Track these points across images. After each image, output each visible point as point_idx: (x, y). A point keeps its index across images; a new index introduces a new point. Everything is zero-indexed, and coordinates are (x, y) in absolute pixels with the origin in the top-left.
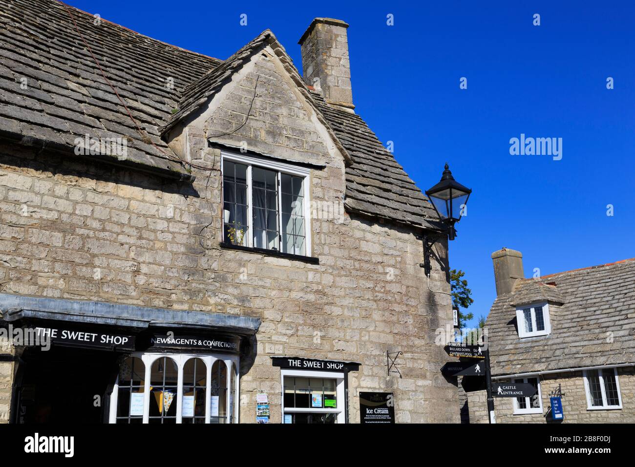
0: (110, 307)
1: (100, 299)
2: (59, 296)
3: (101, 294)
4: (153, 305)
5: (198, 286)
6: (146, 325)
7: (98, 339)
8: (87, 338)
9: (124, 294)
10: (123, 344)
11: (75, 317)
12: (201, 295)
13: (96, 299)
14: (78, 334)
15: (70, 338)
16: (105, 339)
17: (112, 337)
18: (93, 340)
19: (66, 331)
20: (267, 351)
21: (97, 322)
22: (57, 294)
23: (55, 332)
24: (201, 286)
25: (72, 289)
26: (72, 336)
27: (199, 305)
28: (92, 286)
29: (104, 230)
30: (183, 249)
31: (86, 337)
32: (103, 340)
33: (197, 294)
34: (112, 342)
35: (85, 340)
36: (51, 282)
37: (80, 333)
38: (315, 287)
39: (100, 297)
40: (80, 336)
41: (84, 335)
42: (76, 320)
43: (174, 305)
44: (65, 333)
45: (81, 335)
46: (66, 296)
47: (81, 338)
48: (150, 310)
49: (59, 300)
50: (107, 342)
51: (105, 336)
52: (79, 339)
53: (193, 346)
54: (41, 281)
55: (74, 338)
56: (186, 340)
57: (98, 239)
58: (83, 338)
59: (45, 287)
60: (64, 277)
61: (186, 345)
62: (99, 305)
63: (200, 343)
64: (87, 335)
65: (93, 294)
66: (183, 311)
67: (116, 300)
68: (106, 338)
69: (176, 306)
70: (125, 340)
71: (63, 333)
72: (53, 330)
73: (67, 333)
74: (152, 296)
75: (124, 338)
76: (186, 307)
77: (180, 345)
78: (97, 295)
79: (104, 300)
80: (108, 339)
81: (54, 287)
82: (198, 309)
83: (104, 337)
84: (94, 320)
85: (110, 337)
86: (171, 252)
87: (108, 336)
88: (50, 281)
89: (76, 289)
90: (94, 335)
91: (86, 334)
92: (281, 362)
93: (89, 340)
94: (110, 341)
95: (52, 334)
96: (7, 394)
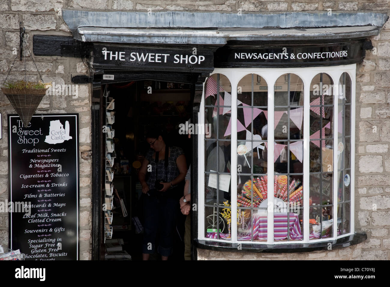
0: (190, 16)
1: (177, 8)
2: (131, 8)
3: (179, 2)
6: (224, 41)
7: (171, 59)
8: (158, 60)
10: (199, 63)
13: (173, 8)
14: (148, 55)
15: (139, 60)
16: (178, 59)
17: (187, 56)
18: (165, 61)
19: (135, 53)
21: (165, 42)
22: (129, 5)
23: (122, 54)
26: (142, 58)
27: (300, 4)
31: (157, 58)
32: (176, 61)
34: (187, 62)
35: (157, 61)
37: (150, 54)
39: (177, 5)
40: (150, 57)
41: (155, 56)
42: (143, 42)
45: (152, 56)
47: (152, 59)
49: (131, 14)
50: (181, 62)
51: (179, 55)
52: (150, 61)
53: (283, 60)
55: (144, 60)
56: (275, 54)
58: (154, 59)
61: (275, 60)
63: (292, 57)
64: (159, 56)
66: (280, 12)
67: (196, 8)
68: (179, 58)
70: (202, 58)
71: (132, 55)
72: (120, 53)
73: (135, 56)
75: (200, 57)
76: (283, 7)
77: (268, 60)
79: (182, 9)
80: (182, 59)
83: (177, 57)
84: (162, 40)
85: (184, 57)
87: (182, 56)
90: (166, 55)
91: (157, 55)
93: (161, 62)
94: (184, 61)
95: (119, 57)
96: (86, 118)
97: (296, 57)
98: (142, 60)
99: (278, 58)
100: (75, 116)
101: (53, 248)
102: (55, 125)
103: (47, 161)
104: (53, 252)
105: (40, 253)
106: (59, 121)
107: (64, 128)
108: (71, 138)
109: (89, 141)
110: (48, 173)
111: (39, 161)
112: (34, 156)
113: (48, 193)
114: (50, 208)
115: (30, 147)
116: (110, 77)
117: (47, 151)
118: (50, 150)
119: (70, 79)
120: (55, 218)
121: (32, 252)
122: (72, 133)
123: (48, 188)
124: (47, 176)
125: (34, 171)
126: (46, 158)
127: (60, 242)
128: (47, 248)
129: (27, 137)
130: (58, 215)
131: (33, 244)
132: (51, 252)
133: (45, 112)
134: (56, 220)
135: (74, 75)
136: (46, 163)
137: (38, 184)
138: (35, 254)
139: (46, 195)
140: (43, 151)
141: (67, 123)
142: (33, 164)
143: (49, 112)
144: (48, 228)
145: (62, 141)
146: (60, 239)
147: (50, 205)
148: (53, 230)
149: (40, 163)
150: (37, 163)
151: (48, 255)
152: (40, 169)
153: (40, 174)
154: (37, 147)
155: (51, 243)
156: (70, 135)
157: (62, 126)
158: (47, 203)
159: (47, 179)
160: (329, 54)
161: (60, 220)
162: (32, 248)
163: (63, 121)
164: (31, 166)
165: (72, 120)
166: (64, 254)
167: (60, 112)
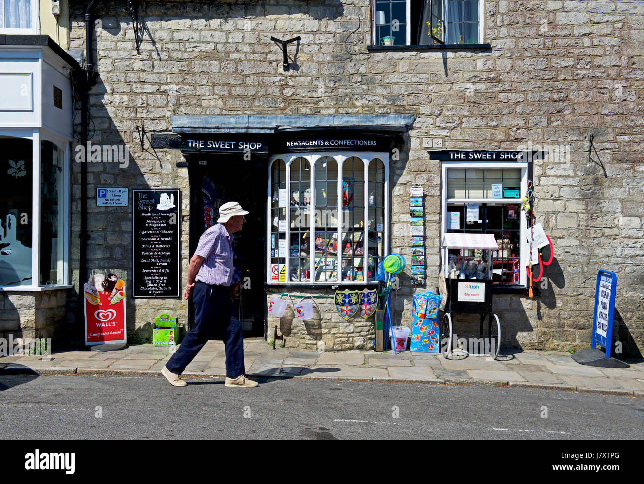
0: (261, 118)
1: (252, 113)
2: (219, 114)
3: (254, 108)
4: (300, 113)
5: (345, 91)
6: (273, 132)
7: (236, 145)
8: (228, 146)
9: (273, 106)
10: (257, 148)
11: (212, 130)
12: (347, 99)
13: (249, 113)
15: (214, 146)
16: (242, 145)
17: (248, 143)
18: (233, 147)
20: (424, 145)
21: (230, 132)
22: (217, 111)
23: (202, 142)
24: (348, 91)
25: (228, 106)
26: (216, 144)
27: (345, 109)
28: (245, 102)
29: (254, 52)
30: (329, 58)
31: (226, 145)
32: (241, 147)
33: (343, 99)
35: (226, 147)
36: (212, 103)
37: (221, 142)
38: (485, 75)
39: (252, 110)
40: (221, 144)
41: (225, 143)
42: (214, 132)
43: (321, 111)
44: (210, 142)
45: (223, 143)
46: (224, 112)
47: (223, 146)
48: (297, 118)
49: (219, 117)
51: (242, 143)
53: (320, 146)
54: (204, 103)
56: (313, 142)
57: (249, 61)
59: (207, 108)
60: (222, 97)
61: (314, 146)
62: (252, 118)
63: (327, 143)
64: (228, 143)
65: (246, 109)
66: (329, 115)
67: (266, 112)
69: (323, 112)
71: (208, 143)
72: (200, 141)
74: (299, 106)
75: (258, 144)
76: (332, 111)
77: (309, 146)
78: (250, 109)
79: (255, 113)
80: (244, 145)
81: (215, 107)
82: (344, 112)
84: (227, 131)
85: (246, 144)
86: (318, 62)
87: (244, 143)
88: (211, 102)
89: (232, 106)
90: (233, 143)
92: (442, 156)
95: (200, 145)
96: (186, 192)
97: (329, 143)
98: (216, 146)
99: (316, 144)
100: (178, 191)
101: (161, 283)
102: (164, 197)
103: (158, 222)
104: (162, 286)
105: (152, 287)
106: (166, 194)
107: (170, 198)
108: (175, 206)
109: (188, 208)
110: (158, 230)
111: (152, 222)
112: (149, 218)
113: (159, 244)
114: (159, 255)
115: (146, 212)
116: (203, 163)
117: (158, 215)
118: (160, 214)
119: (175, 164)
120: (162, 262)
121: (148, 286)
122: (175, 203)
123: (158, 241)
124: (158, 232)
125: (149, 229)
126: (157, 220)
127: (166, 279)
128: (158, 283)
129: (145, 205)
130: (165, 261)
131: (148, 280)
132: (160, 286)
133: (158, 188)
134: (163, 264)
135: (178, 162)
136: (157, 223)
137: (151, 238)
138: (149, 287)
139: (157, 246)
140: (155, 214)
141: (172, 195)
142: (148, 224)
143: (160, 188)
144: (158, 269)
145: (169, 208)
146: (167, 278)
147: (159, 253)
148: (162, 271)
149: (153, 223)
150: (151, 223)
151: (158, 288)
152: (153, 227)
153: (153, 231)
154: (151, 212)
155: (160, 280)
156: (174, 204)
157: (169, 197)
158: (158, 252)
159: (158, 235)
160: (357, 142)
161: (166, 264)
162: (147, 283)
163: (169, 194)
164: (147, 225)
165: (175, 193)
166: (170, 288)
167: (168, 188)
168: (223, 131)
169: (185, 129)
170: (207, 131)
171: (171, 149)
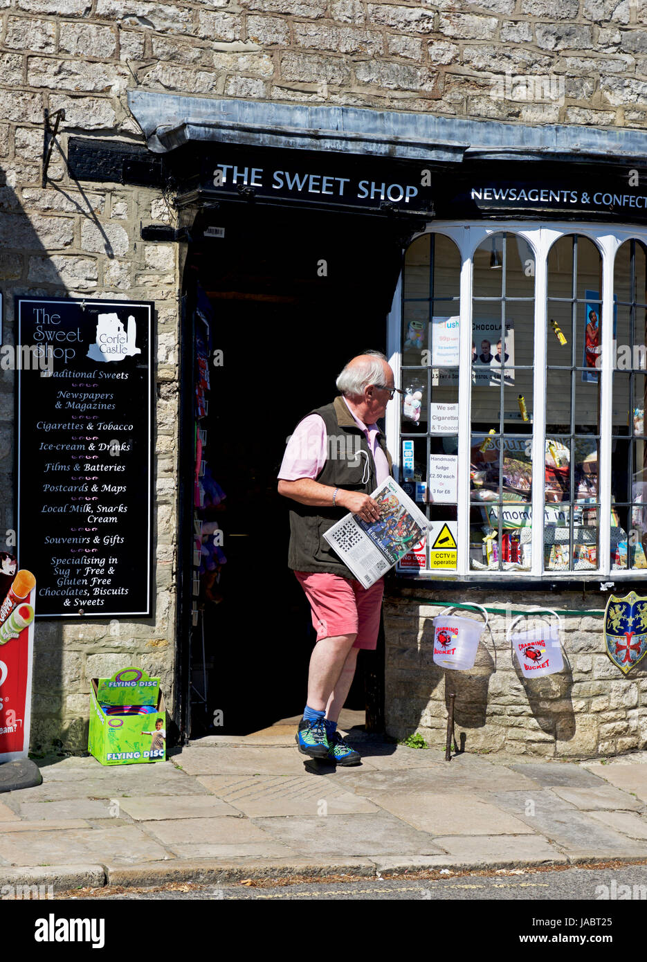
0: (375, 117)
1: (351, 101)
2: (262, 95)
3: (355, 89)
4: (473, 112)
5: (581, 64)
6: (459, 158)
7: (352, 189)
8: (328, 189)
9: (405, 87)
10: (407, 200)
11: (299, 140)
12: (588, 85)
13: (343, 100)
14: (308, 178)
15: (291, 187)
16: (367, 190)
17: (383, 185)
18: (341, 193)
19: (282, 173)
21: (347, 150)
22: (258, 89)
23: (257, 173)
24: (589, 64)
25: (288, 78)
26: (296, 182)
27: (583, 112)
28: (334, 70)
31: (325, 185)
32: (363, 193)
33: (578, 84)
34: (382, 197)
35: (324, 191)
36: (243, 62)
37: (312, 177)
39: (352, 94)
40: (311, 183)
41: (320, 181)
42: (302, 146)
43: (523, 113)
44: (279, 175)
45: (315, 180)
46: (277, 93)
47: (315, 187)
48: (467, 125)
49: (262, 105)
50: (372, 197)
51: (367, 183)
52: (311, 190)
53: (568, 205)
54: (221, 61)
55: (300, 188)
56: (552, 192)
58: (320, 188)
59: (230, 76)
60: (271, 49)
61: (553, 204)
62: (351, 115)
63: (585, 199)
64: (328, 181)
65: (336, 89)
66: (543, 125)
67: (387, 103)
68: (368, 187)
69: (527, 115)
70: (412, 191)
71: (275, 177)
72: (254, 170)
73: (283, 177)
74: (470, 92)
75: (408, 188)
76: (551, 115)
77: (539, 204)
78: (344, 90)
79: (360, 103)
80: (373, 190)
81: (250, 75)
82: (580, 120)
83: (364, 185)
84: (339, 146)
85: (378, 186)
87: (373, 184)
88: (241, 60)
89: (297, 78)
90: (342, 181)
91: (325, 178)
93: (332, 193)
94: (378, 195)
95: (251, 179)
96: (169, 311)
97: (591, 200)
98: (295, 186)
99: (558, 199)
100: (148, 308)
101: (100, 576)
102: (107, 325)
103: (91, 396)
104: (100, 586)
105: (74, 587)
106: (115, 315)
107: (126, 329)
108: (138, 351)
109: (173, 359)
110: (91, 421)
111: (75, 396)
112: (66, 385)
113: (93, 463)
114: (94, 494)
116: (217, 232)
117: (91, 376)
118: (97, 375)
119: (138, 230)
120: (104, 515)
121: (59, 583)
122: (141, 342)
123: (91, 453)
124: (90, 427)
125: (66, 415)
126: (90, 391)
127: (113, 565)
128: (90, 577)
129: (53, 345)
130: (111, 510)
131: (62, 567)
132: (96, 585)
133: (88, 297)
134: (106, 520)
135: (146, 224)
136: (88, 401)
137: (72, 443)
138: (65, 587)
139: (88, 467)
140: (83, 375)
141: (132, 320)
142: (64, 401)
143: (94, 296)
144: (92, 535)
145: (120, 357)
146: (115, 560)
147: (95, 488)
148: (101, 541)
149: (78, 401)
150: (71, 400)
151: (91, 592)
152: (77, 412)
153: (76, 422)
154: (72, 366)
155: (96, 566)
156: (137, 346)
157: (122, 325)
158: (90, 484)
159: (91, 434)
161: (114, 519)
162: (59, 576)
163: (123, 315)
164: (58, 405)
165: (141, 315)
166: (122, 591)
167: (118, 297)
168: (328, 145)
169: (224, 132)
170: (283, 142)
171: (127, 187)
